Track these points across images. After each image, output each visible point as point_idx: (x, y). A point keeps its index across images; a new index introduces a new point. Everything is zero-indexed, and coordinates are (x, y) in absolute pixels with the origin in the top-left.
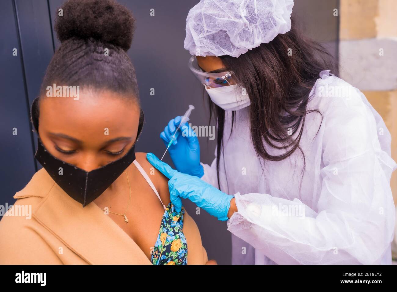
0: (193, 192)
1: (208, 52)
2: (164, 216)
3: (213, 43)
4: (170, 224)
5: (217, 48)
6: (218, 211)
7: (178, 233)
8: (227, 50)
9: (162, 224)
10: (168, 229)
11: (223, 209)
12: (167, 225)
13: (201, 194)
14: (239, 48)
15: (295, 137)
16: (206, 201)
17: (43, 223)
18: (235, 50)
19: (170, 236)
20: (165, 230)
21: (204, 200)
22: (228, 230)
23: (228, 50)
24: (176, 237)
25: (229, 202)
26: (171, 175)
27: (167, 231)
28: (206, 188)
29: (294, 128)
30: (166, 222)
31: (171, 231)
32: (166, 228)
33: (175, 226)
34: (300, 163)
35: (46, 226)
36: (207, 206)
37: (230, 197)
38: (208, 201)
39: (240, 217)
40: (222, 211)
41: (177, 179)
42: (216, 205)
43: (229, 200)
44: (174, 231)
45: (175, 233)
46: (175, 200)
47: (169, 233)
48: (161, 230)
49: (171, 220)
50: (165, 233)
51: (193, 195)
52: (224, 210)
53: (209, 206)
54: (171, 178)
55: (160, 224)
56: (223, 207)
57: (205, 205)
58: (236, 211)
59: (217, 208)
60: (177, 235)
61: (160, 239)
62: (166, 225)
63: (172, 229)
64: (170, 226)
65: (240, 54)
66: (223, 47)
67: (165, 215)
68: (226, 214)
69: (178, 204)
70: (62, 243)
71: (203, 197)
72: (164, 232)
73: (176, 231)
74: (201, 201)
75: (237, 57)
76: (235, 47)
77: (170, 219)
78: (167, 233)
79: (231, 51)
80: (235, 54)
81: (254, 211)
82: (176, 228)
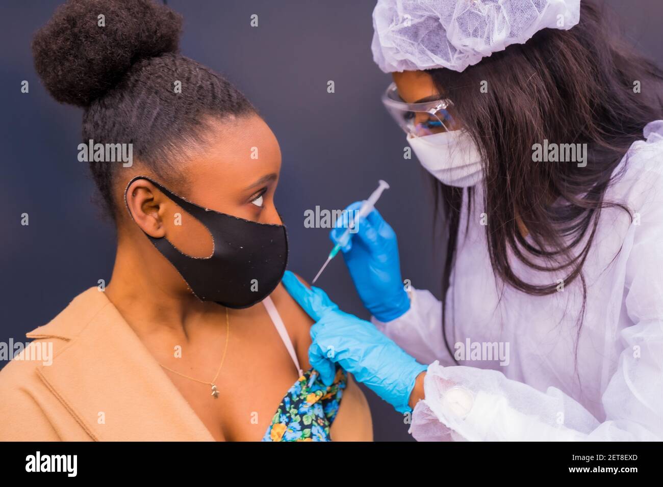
0: (347, 353)
1: (405, 62)
2: (289, 391)
3: (413, 42)
4: (297, 407)
5: (422, 52)
6: (393, 393)
7: (310, 426)
8: (440, 56)
9: (280, 407)
10: (290, 418)
11: (401, 390)
12: (290, 408)
13: (362, 357)
14: (463, 53)
15: (577, 251)
16: (370, 373)
17: (51, 386)
18: (456, 56)
19: (292, 431)
20: (284, 419)
21: (364, 369)
22: (409, 432)
23: (442, 57)
24: (304, 435)
25: (414, 379)
26: (318, 314)
27: (287, 420)
28: (375, 346)
29: (575, 232)
30: (292, 402)
31: (295, 421)
32: (288, 415)
33: (305, 414)
34: (574, 309)
35: (55, 391)
36: (371, 381)
37: (419, 368)
38: (373, 372)
39: (426, 412)
40: (398, 394)
41: (325, 325)
42: (388, 382)
43: (415, 375)
44: (301, 423)
45: (303, 427)
46: (318, 362)
47: (292, 424)
48: (276, 418)
49: (301, 401)
50: (283, 424)
51: (346, 357)
52: (402, 392)
53: (374, 383)
54: (318, 320)
55: (278, 406)
56: (401, 387)
57: (368, 379)
58: (423, 397)
59: (390, 388)
60: (307, 431)
61: (269, 435)
62: (288, 410)
63: (298, 417)
64: (295, 411)
65: (467, 66)
66: (433, 51)
67: (292, 390)
68: (406, 402)
69: (326, 371)
70: (79, 423)
71: (364, 364)
72: (280, 422)
73: (306, 423)
74: (359, 371)
75: (460, 69)
76: (456, 50)
77: (300, 399)
78: (287, 424)
79: (448, 60)
80: (456, 64)
81: (457, 403)
82: (307, 417)
